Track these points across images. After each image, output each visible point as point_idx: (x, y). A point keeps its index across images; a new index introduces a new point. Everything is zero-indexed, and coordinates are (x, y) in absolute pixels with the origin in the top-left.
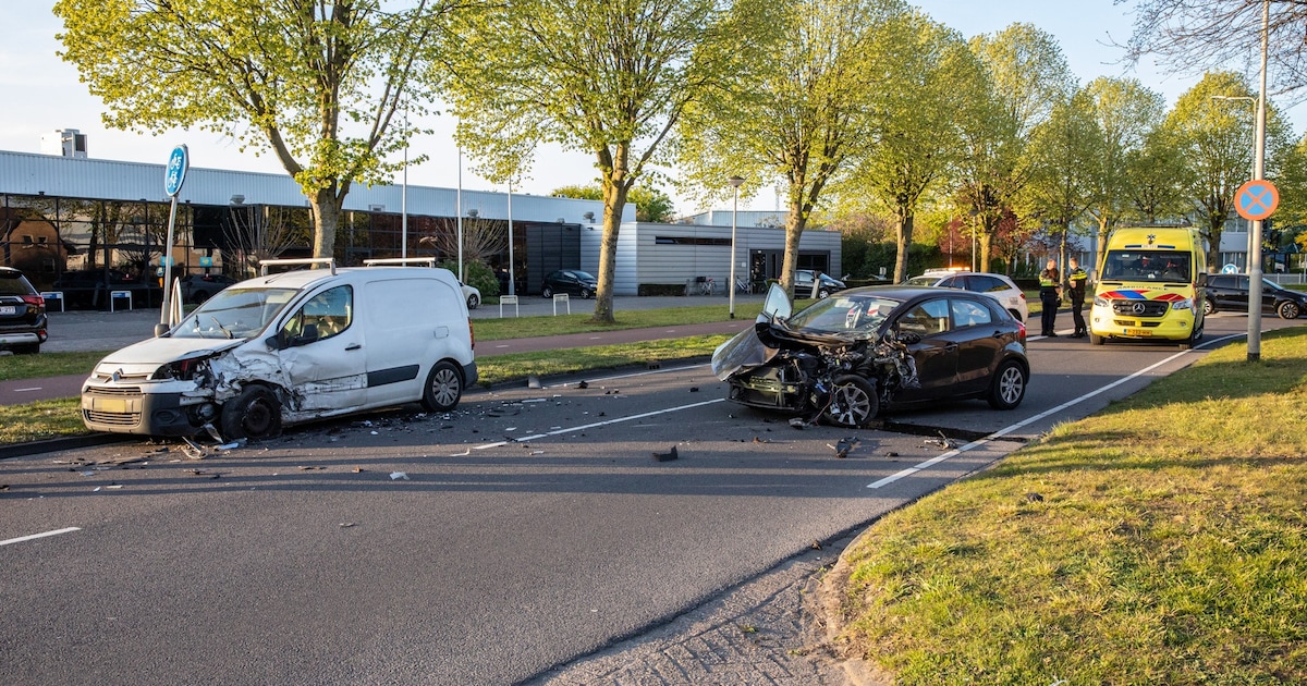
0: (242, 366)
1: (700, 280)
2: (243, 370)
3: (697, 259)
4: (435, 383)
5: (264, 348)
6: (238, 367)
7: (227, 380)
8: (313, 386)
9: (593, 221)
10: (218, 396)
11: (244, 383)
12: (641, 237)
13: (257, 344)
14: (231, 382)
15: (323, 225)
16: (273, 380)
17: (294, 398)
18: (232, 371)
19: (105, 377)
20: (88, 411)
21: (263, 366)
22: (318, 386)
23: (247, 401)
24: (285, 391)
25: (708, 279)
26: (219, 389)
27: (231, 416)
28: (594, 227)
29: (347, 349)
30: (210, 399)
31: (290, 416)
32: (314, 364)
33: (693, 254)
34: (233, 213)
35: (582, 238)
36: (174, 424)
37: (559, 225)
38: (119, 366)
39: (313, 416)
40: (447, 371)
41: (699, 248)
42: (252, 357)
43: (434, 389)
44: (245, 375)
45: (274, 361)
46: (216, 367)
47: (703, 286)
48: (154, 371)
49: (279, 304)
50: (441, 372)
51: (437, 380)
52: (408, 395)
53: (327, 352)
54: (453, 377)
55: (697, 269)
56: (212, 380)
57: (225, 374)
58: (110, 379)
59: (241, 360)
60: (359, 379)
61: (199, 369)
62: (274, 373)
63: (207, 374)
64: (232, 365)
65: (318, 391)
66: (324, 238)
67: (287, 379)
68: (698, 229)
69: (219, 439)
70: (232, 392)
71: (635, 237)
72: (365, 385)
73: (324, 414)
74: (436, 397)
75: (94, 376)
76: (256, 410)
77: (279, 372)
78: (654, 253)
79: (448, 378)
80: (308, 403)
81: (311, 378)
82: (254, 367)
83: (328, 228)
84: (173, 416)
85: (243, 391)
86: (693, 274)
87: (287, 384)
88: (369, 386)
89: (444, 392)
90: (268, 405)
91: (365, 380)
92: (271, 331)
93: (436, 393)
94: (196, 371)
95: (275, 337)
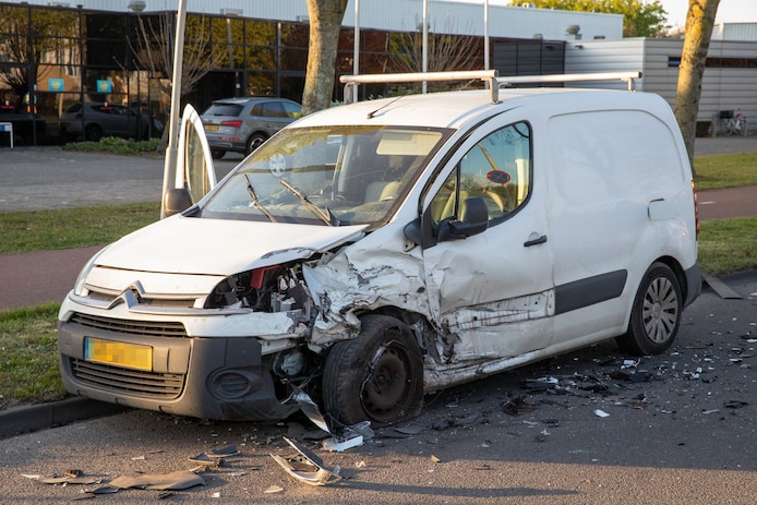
0: (362, 281)
1: (726, 115)
2: (364, 287)
3: (722, 87)
4: (646, 303)
5: (399, 246)
6: (355, 282)
7: (336, 308)
8: (470, 314)
9: (579, 37)
10: (316, 337)
11: (363, 313)
12: (651, 58)
13: (388, 236)
14: (343, 312)
15: (322, 30)
16: (411, 306)
17: (444, 340)
18: (346, 290)
19: (110, 297)
20: (72, 359)
21: (396, 279)
22: (478, 314)
23: (370, 349)
24: (429, 325)
25: (735, 114)
26: (319, 324)
27: (345, 379)
28: (584, 45)
29: (527, 245)
30: (301, 344)
31: (436, 375)
32: (476, 272)
33: (717, 80)
34: (141, 21)
35: (567, 60)
36: (251, 398)
37: (538, 42)
38: (133, 277)
39: (470, 373)
40: (663, 279)
41: (726, 72)
42: (379, 262)
43: (645, 314)
44: (369, 298)
45: (412, 269)
46: (317, 281)
47: (728, 123)
48: (209, 291)
49: (413, 158)
50: (655, 282)
51: (649, 297)
52: (608, 327)
53: (496, 247)
54: (670, 290)
55: (722, 101)
56: (308, 305)
57: (332, 296)
58: (120, 302)
59: (360, 267)
60: (543, 299)
61: (283, 285)
62: (413, 293)
63: (299, 298)
64: (344, 277)
65: (478, 324)
66: (323, 49)
67: (434, 303)
68: (725, 45)
69: (323, 426)
70: (341, 330)
71: (641, 58)
72: (551, 311)
73: (489, 368)
74: (647, 327)
75: (81, 291)
76: (386, 367)
77: (421, 290)
78: (665, 80)
79: (663, 292)
80: (464, 350)
81: (469, 299)
82: (382, 281)
83: (329, 35)
84: (248, 382)
85: (363, 328)
86: (715, 107)
87: (434, 312)
88: (557, 312)
89: (658, 320)
90: (403, 356)
91: (552, 301)
92: (407, 212)
93: (647, 320)
94: (276, 289)
95: (417, 222)
